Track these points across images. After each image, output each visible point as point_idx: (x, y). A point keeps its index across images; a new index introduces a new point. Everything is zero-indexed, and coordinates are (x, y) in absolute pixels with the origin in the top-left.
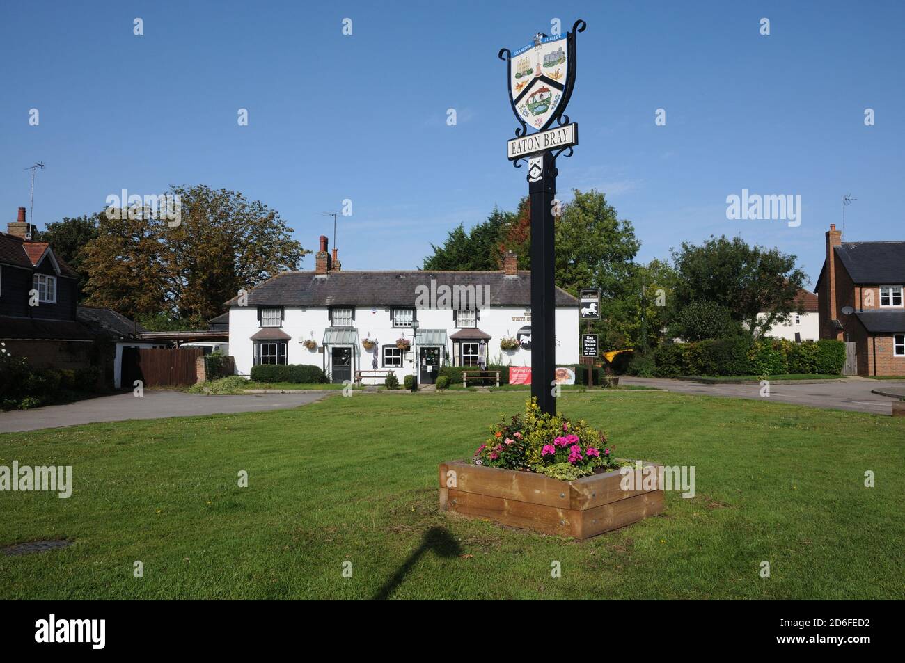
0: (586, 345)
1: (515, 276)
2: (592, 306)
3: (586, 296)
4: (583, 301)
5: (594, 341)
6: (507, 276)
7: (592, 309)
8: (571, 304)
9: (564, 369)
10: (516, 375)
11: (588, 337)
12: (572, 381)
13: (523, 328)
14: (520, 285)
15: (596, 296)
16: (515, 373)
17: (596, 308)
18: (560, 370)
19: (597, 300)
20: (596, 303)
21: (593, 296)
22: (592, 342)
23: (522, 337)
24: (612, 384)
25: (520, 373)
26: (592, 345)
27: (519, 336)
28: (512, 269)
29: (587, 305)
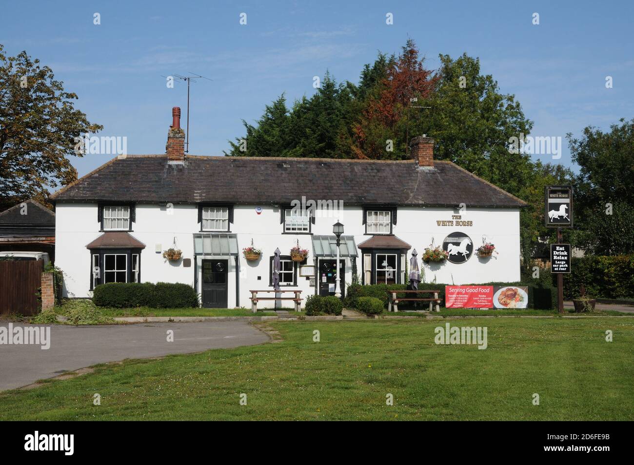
0: (555, 258)
1: (431, 168)
2: (563, 208)
3: (554, 195)
4: (550, 201)
5: (566, 253)
6: (421, 168)
7: (562, 211)
8: (511, 204)
9: (514, 288)
10: (455, 296)
11: (558, 248)
12: (524, 304)
13: (450, 236)
14: (442, 180)
15: (567, 196)
16: (452, 294)
17: (567, 211)
18: (509, 290)
19: (568, 201)
20: (567, 204)
21: (564, 196)
22: (563, 253)
23: (450, 246)
24: (590, 307)
25: (458, 293)
26: (563, 258)
27: (445, 246)
28: (428, 159)
29: (556, 207)
